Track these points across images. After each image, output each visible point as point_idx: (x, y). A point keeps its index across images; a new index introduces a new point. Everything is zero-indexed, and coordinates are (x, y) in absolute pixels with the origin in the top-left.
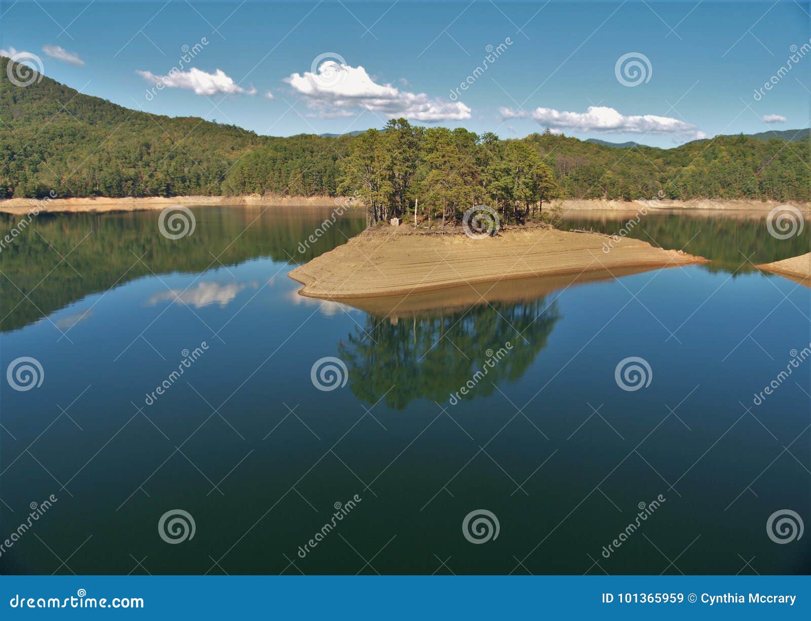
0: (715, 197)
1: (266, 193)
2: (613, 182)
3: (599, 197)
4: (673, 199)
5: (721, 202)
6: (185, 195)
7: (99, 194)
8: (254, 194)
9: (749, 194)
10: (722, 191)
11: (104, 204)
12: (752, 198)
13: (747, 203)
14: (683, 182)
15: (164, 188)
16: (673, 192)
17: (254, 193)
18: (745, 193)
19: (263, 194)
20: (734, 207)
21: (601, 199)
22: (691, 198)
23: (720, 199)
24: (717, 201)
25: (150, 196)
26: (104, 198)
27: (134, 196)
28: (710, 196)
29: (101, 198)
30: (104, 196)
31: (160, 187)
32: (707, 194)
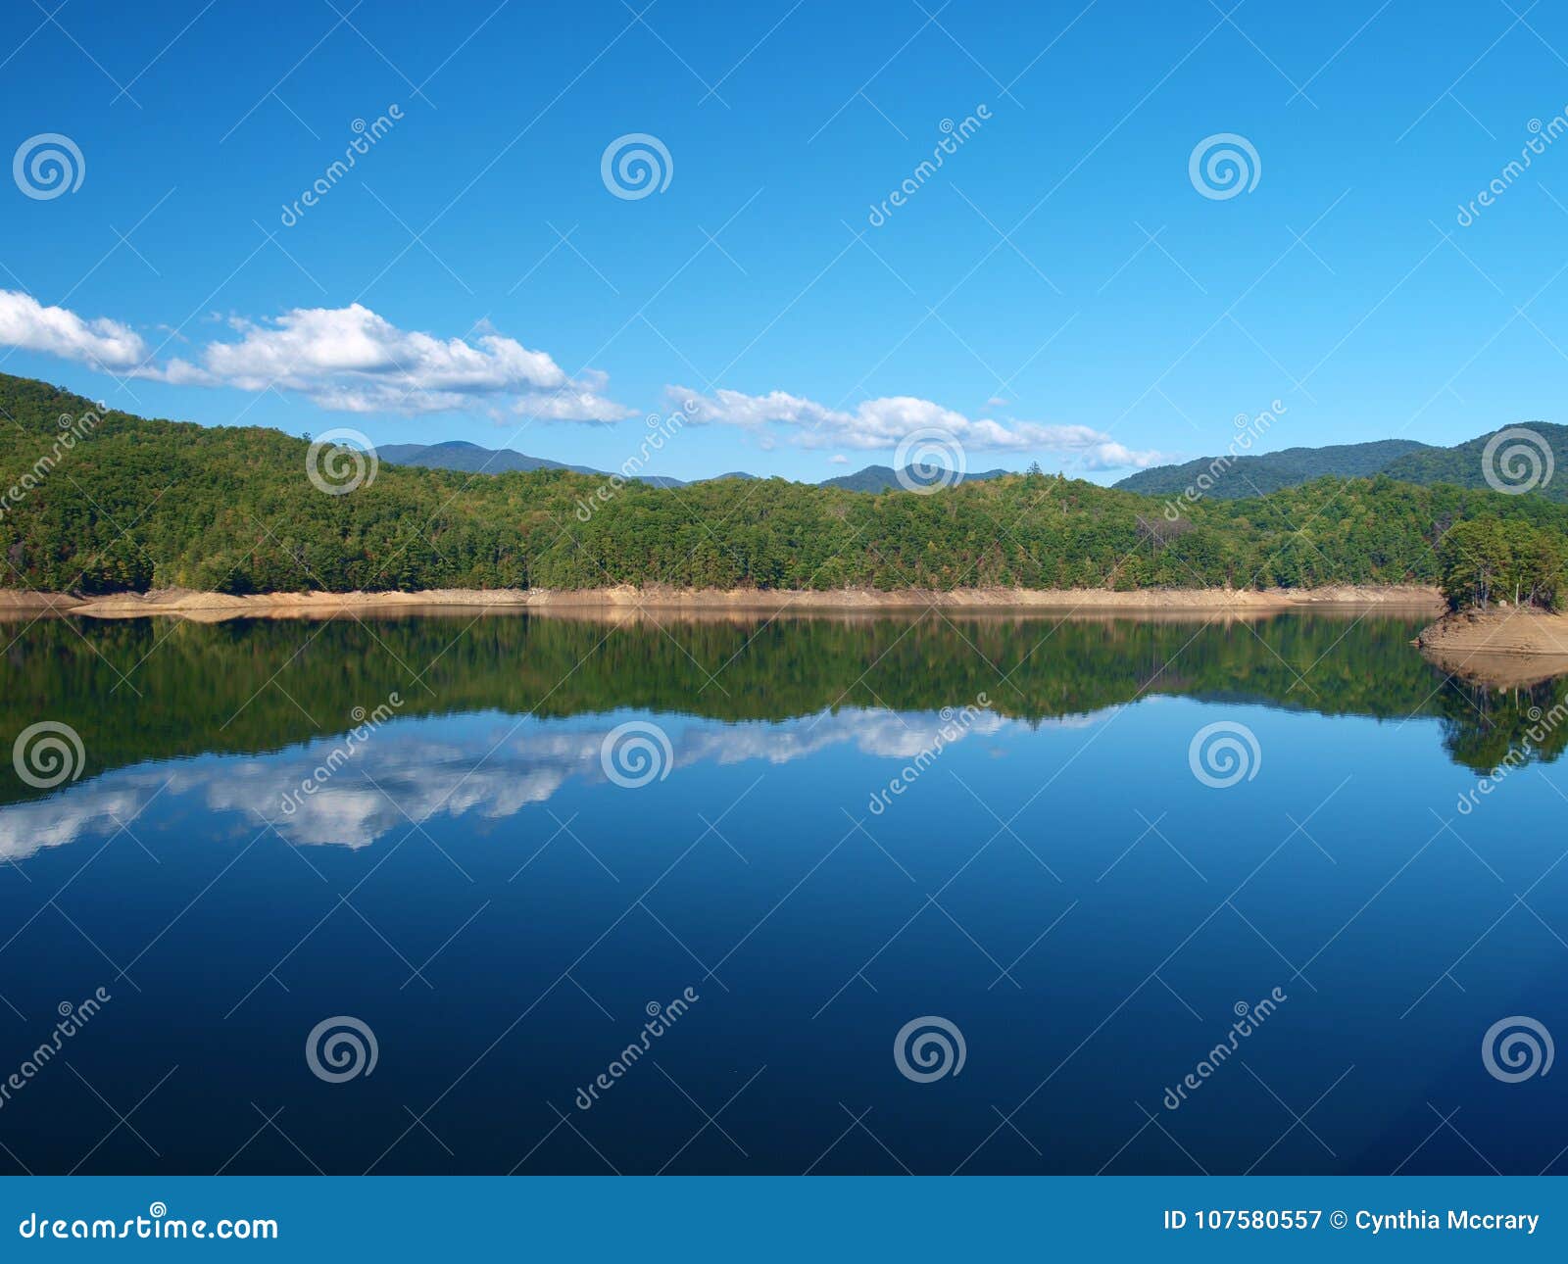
0: (1364, 581)
1: (646, 584)
2: (1236, 559)
3: (1220, 584)
4: (1287, 586)
5: (1377, 590)
6: (437, 587)
7: (315, 586)
8: (621, 586)
9: (1423, 576)
10: (1376, 572)
11: (322, 604)
12: (1428, 583)
13: (1420, 590)
14: (1305, 557)
15: (406, 574)
16: (1286, 575)
17: (622, 583)
18: (1416, 575)
19: (640, 587)
20: (1401, 598)
21: (1223, 588)
22: (1321, 584)
23: (1374, 584)
24: (1369, 589)
25: (385, 590)
26: (321, 593)
27: (365, 590)
28: (1356, 579)
29: (317, 593)
30: (321, 590)
31: (400, 574)
32: (1350, 578)
